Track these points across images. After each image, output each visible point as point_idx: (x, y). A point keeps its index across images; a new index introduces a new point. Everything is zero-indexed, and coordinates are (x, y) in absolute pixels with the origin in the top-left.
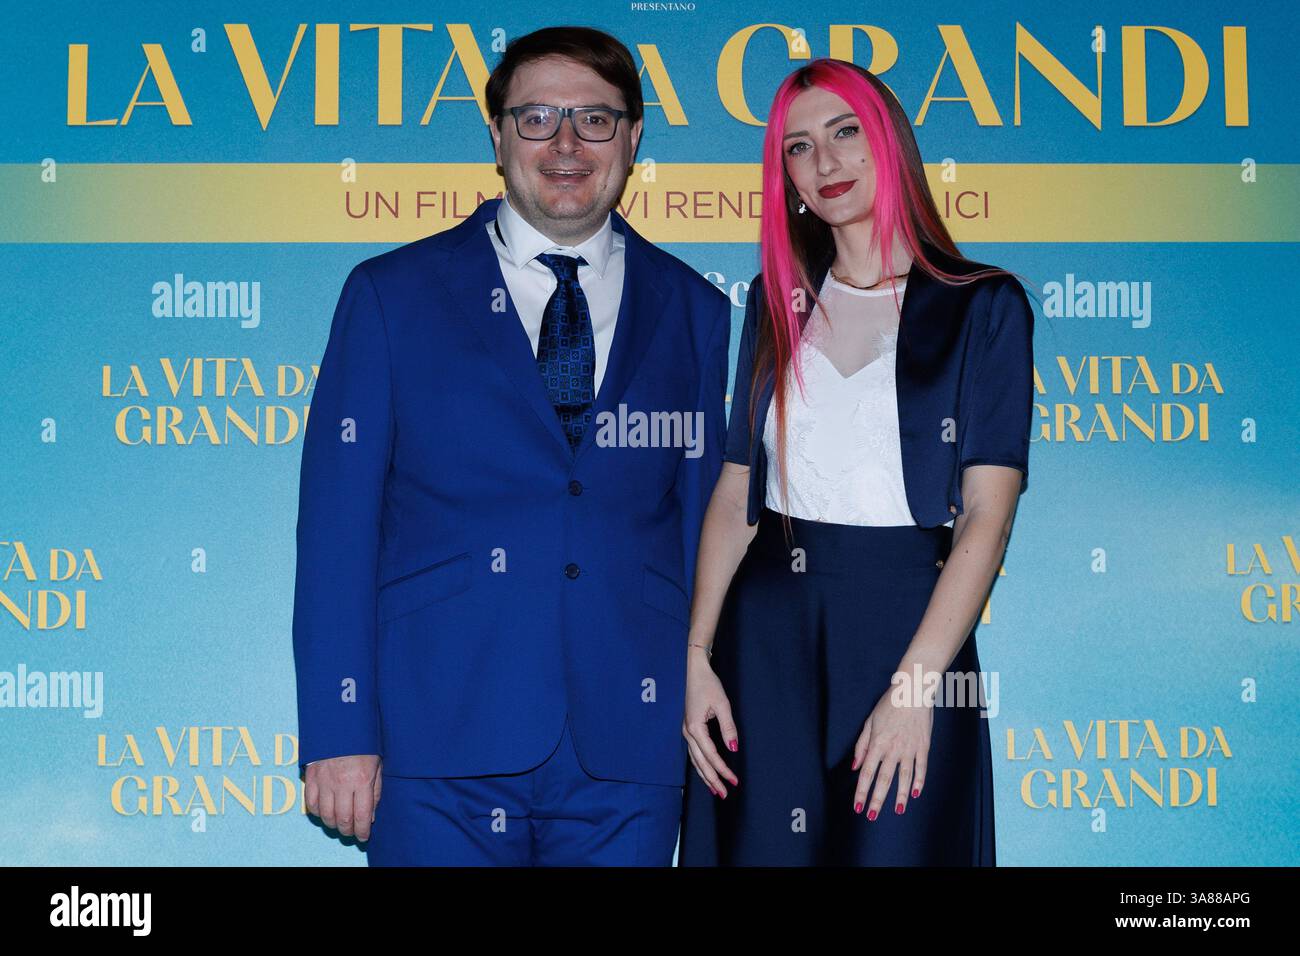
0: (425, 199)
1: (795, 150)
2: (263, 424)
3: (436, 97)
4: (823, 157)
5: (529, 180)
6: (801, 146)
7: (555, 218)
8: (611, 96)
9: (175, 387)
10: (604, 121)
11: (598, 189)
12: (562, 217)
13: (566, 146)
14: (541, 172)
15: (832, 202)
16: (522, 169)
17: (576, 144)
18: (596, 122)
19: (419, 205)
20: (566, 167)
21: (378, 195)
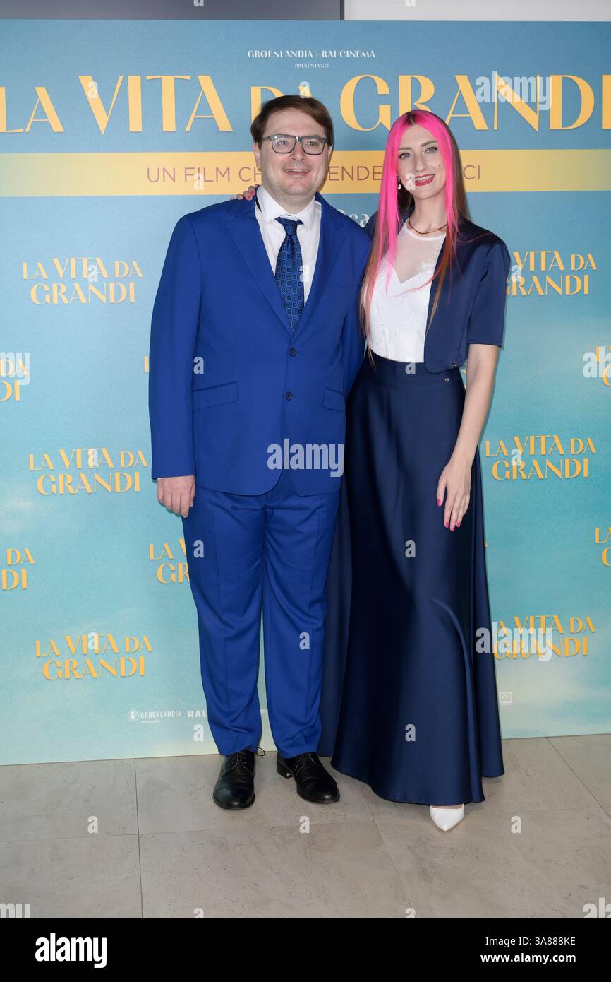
0: (189, 172)
1: (403, 157)
2: (108, 291)
3: (193, 116)
4: (419, 163)
5: (276, 175)
6: (406, 154)
7: (290, 195)
8: (319, 130)
9: (61, 274)
10: (317, 144)
11: (313, 180)
12: (295, 194)
13: (299, 156)
14: (284, 170)
15: (420, 188)
16: (274, 169)
17: (303, 155)
18: (313, 145)
19: (186, 175)
20: (297, 167)
21: (164, 170)
